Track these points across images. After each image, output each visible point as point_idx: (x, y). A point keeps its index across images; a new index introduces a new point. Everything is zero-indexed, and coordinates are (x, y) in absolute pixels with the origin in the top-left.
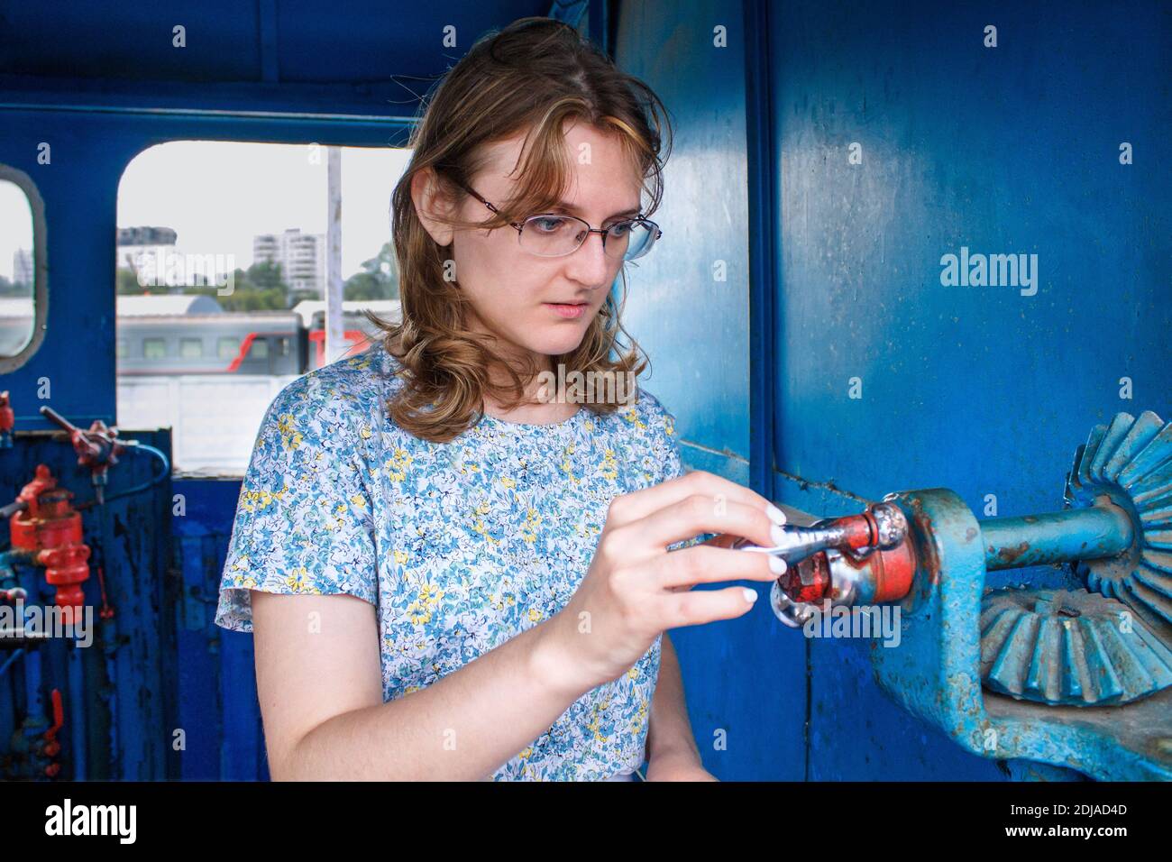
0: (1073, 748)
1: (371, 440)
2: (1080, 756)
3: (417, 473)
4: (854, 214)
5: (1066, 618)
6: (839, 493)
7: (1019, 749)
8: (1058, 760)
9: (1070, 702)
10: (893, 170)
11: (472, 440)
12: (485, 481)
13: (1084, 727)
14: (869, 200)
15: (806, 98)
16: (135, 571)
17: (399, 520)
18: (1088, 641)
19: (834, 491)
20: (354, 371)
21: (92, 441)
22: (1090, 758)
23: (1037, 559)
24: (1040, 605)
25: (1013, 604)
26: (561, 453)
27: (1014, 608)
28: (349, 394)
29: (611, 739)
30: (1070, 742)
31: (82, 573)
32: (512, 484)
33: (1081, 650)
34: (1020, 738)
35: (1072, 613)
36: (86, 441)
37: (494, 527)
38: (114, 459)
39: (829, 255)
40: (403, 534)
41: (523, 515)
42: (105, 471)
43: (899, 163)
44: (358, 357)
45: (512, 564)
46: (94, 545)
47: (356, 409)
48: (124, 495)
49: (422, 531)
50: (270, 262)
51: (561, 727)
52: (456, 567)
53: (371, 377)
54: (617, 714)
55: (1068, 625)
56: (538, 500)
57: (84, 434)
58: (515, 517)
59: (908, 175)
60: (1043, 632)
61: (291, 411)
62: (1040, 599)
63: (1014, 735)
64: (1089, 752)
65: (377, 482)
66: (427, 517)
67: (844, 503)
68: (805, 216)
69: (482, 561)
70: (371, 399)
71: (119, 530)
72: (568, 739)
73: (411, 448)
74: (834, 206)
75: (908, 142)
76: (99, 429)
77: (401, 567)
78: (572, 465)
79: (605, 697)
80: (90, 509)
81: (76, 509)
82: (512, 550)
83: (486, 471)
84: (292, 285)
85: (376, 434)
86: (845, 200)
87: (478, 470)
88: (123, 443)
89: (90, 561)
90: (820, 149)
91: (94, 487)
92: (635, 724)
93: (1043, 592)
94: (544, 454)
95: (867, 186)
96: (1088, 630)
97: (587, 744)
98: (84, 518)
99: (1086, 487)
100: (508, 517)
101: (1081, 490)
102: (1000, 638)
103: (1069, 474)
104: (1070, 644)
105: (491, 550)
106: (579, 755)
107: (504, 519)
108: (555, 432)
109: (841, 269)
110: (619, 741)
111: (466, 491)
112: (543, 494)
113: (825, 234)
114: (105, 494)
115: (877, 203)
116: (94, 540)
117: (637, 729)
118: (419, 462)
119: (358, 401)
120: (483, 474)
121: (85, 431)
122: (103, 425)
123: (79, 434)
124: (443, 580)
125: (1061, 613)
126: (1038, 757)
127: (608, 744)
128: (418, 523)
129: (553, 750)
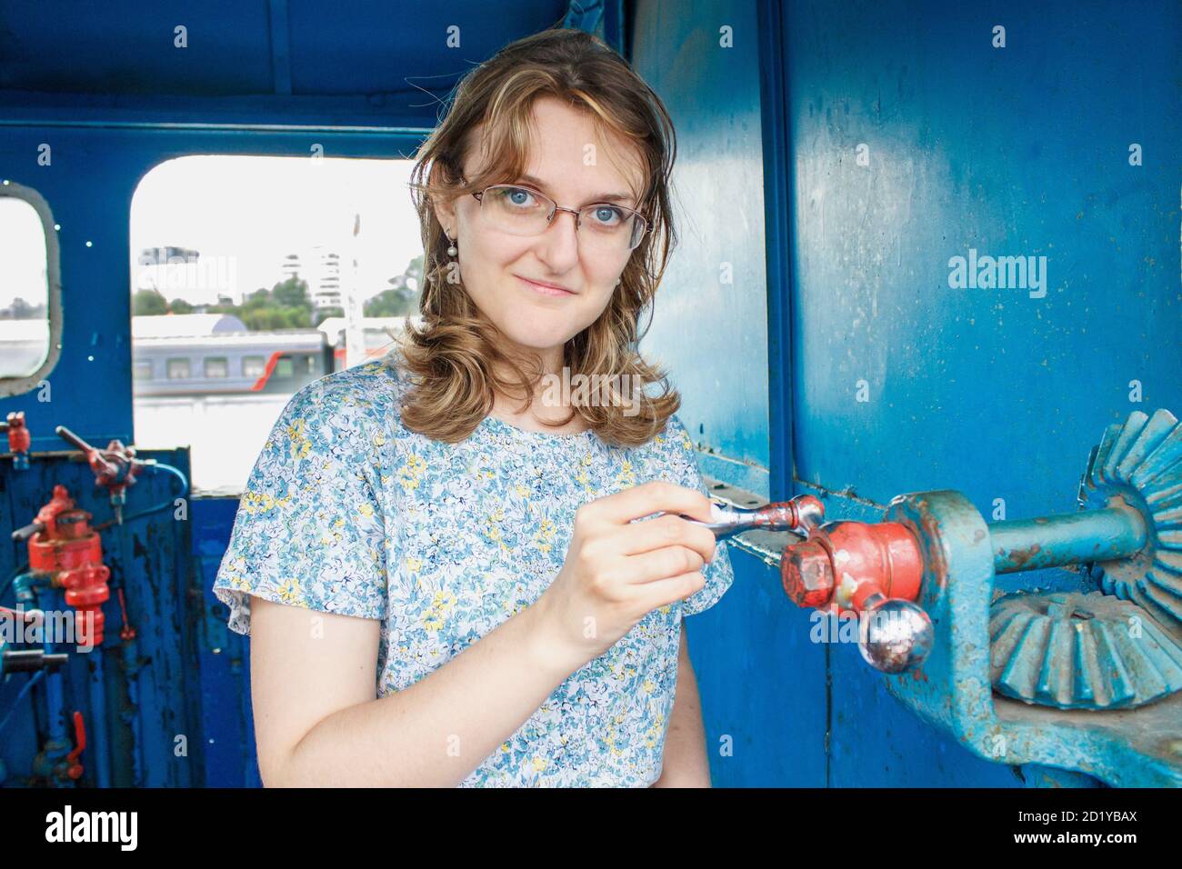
0: (1085, 752)
1: (385, 447)
2: (1092, 760)
3: (431, 479)
4: (870, 216)
5: (1078, 620)
6: (858, 500)
7: (1031, 754)
8: (1070, 764)
9: (1082, 705)
10: (908, 171)
11: (489, 447)
12: (500, 488)
13: (1096, 730)
14: (884, 202)
15: (820, 100)
16: (156, 591)
17: (412, 527)
18: (1100, 643)
19: (853, 499)
20: (370, 377)
21: (109, 461)
22: (1103, 761)
23: (1049, 560)
24: (1052, 608)
25: (1026, 607)
26: (576, 465)
27: (1027, 611)
28: (363, 400)
29: (626, 753)
30: (1082, 745)
31: (101, 595)
32: (526, 493)
33: (1093, 653)
34: (1032, 742)
35: (1086, 616)
36: (103, 461)
37: (508, 535)
38: (132, 479)
39: (846, 259)
40: (417, 540)
41: (536, 525)
42: (123, 491)
43: (915, 164)
44: (376, 363)
45: (527, 572)
46: (114, 566)
47: (370, 416)
48: (145, 515)
49: (436, 537)
50: (295, 279)
51: (577, 740)
52: (470, 573)
53: (388, 382)
54: (632, 728)
55: (1080, 627)
56: (552, 511)
57: (101, 454)
58: (528, 527)
59: (923, 176)
60: (1055, 634)
61: (303, 415)
62: (1053, 602)
63: (1026, 740)
64: (1102, 756)
65: (390, 490)
66: (441, 523)
67: (864, 510)
68: (821, 221)
69: (496, 567)
70: (386, 404)
71: (139, 550)
72: (583, 752)
73: (426, 454)
74: (850, 209)
75: (924, 141)
76: (116, 448)
77: (414, 575)
78: (589, 477)
79: (621, 711)
80: (109, 529)
81: (95, 530)
82: (527, 558)
83: (501, 478)
84: (317, 302)
85: (389, 441)
86: (861, 202)
87: (494, 477)
88: (141, 462)
89: (110, 582)
90: (836, 151)
91: (112, 507)
92: (650, 738)
93: (1057, 595)
94: (560, 465)
95: (883, 187)
96: (1100, 632)
97: (603, 757)
98: (103, 539)
99: (1099, 487)
100: (521, 526)
101: (1094, 490)
102: (1012, 642)
103: (1083, 475)
104: (1082, 647)
105: (505, 557)
106: (594, 769)
107: (517, 528)
108: (572, 443)
109: (857, 273)
110: (633, 755)
111: (481, 497)
112: (557, 505)
113: (841, 238)
114: (123, 515)
115: (892, 205)
116: (113, 559)
117: (652, 743)
118: (434, 468)
119: (373, 407)
120: (498, 481)
121: (103, 451)
122: (120, 444)
123: (96, 454)
124: (456, 587)
125: (1074, 616)
126: (1050, 761)
127: (623, 757)
128: (432, 530)
129: (568, 764)
